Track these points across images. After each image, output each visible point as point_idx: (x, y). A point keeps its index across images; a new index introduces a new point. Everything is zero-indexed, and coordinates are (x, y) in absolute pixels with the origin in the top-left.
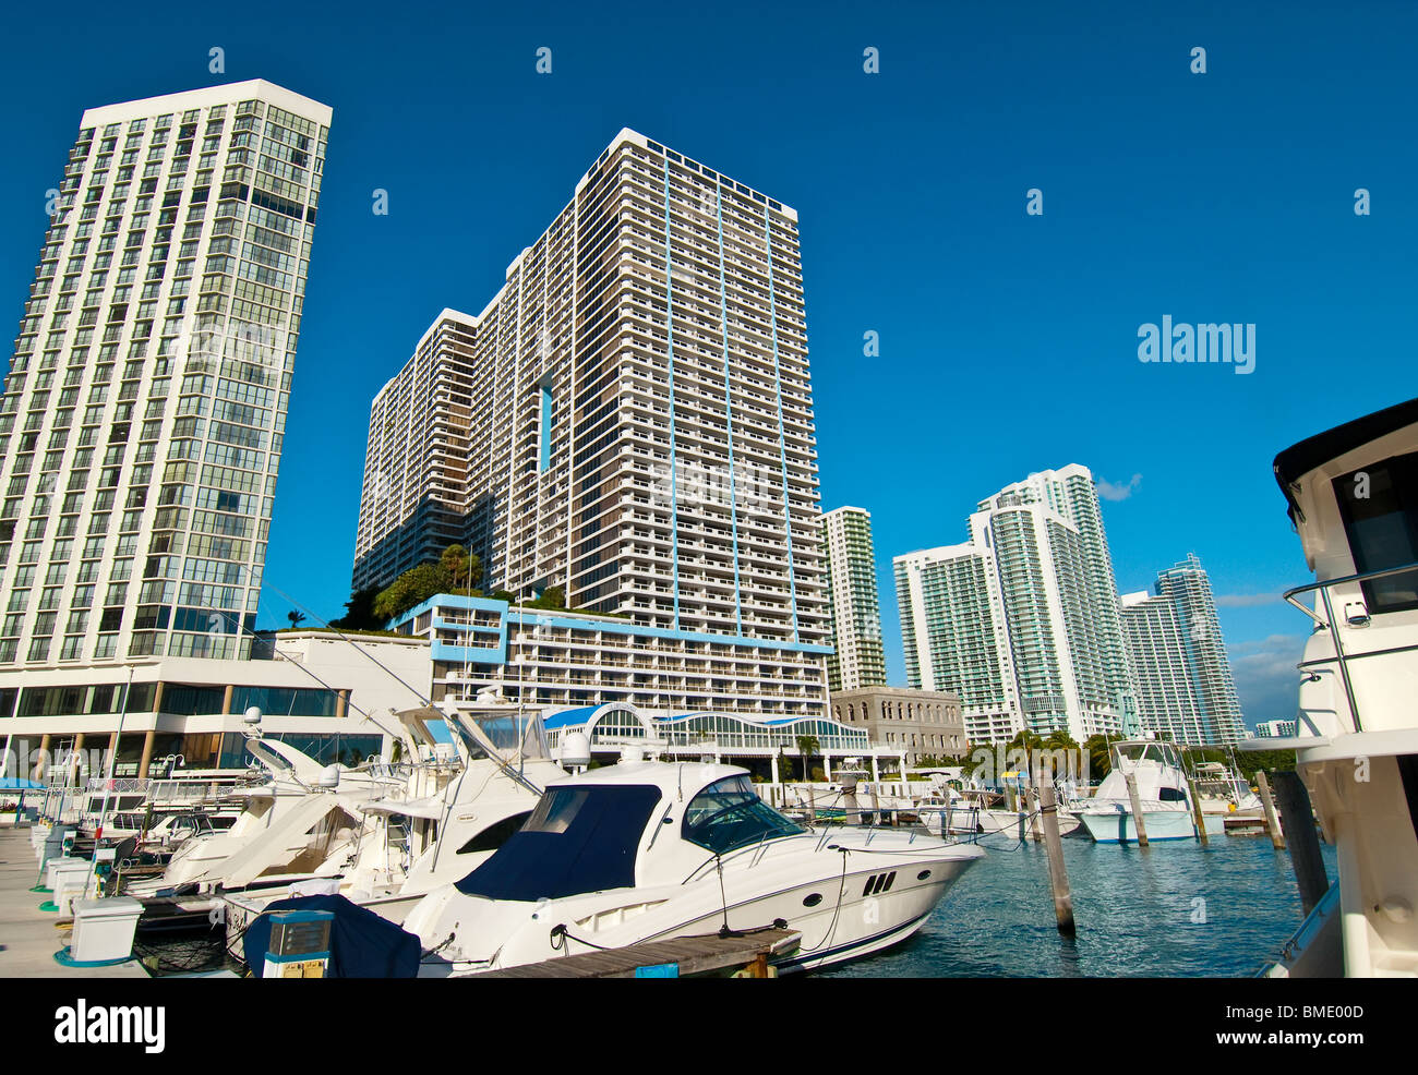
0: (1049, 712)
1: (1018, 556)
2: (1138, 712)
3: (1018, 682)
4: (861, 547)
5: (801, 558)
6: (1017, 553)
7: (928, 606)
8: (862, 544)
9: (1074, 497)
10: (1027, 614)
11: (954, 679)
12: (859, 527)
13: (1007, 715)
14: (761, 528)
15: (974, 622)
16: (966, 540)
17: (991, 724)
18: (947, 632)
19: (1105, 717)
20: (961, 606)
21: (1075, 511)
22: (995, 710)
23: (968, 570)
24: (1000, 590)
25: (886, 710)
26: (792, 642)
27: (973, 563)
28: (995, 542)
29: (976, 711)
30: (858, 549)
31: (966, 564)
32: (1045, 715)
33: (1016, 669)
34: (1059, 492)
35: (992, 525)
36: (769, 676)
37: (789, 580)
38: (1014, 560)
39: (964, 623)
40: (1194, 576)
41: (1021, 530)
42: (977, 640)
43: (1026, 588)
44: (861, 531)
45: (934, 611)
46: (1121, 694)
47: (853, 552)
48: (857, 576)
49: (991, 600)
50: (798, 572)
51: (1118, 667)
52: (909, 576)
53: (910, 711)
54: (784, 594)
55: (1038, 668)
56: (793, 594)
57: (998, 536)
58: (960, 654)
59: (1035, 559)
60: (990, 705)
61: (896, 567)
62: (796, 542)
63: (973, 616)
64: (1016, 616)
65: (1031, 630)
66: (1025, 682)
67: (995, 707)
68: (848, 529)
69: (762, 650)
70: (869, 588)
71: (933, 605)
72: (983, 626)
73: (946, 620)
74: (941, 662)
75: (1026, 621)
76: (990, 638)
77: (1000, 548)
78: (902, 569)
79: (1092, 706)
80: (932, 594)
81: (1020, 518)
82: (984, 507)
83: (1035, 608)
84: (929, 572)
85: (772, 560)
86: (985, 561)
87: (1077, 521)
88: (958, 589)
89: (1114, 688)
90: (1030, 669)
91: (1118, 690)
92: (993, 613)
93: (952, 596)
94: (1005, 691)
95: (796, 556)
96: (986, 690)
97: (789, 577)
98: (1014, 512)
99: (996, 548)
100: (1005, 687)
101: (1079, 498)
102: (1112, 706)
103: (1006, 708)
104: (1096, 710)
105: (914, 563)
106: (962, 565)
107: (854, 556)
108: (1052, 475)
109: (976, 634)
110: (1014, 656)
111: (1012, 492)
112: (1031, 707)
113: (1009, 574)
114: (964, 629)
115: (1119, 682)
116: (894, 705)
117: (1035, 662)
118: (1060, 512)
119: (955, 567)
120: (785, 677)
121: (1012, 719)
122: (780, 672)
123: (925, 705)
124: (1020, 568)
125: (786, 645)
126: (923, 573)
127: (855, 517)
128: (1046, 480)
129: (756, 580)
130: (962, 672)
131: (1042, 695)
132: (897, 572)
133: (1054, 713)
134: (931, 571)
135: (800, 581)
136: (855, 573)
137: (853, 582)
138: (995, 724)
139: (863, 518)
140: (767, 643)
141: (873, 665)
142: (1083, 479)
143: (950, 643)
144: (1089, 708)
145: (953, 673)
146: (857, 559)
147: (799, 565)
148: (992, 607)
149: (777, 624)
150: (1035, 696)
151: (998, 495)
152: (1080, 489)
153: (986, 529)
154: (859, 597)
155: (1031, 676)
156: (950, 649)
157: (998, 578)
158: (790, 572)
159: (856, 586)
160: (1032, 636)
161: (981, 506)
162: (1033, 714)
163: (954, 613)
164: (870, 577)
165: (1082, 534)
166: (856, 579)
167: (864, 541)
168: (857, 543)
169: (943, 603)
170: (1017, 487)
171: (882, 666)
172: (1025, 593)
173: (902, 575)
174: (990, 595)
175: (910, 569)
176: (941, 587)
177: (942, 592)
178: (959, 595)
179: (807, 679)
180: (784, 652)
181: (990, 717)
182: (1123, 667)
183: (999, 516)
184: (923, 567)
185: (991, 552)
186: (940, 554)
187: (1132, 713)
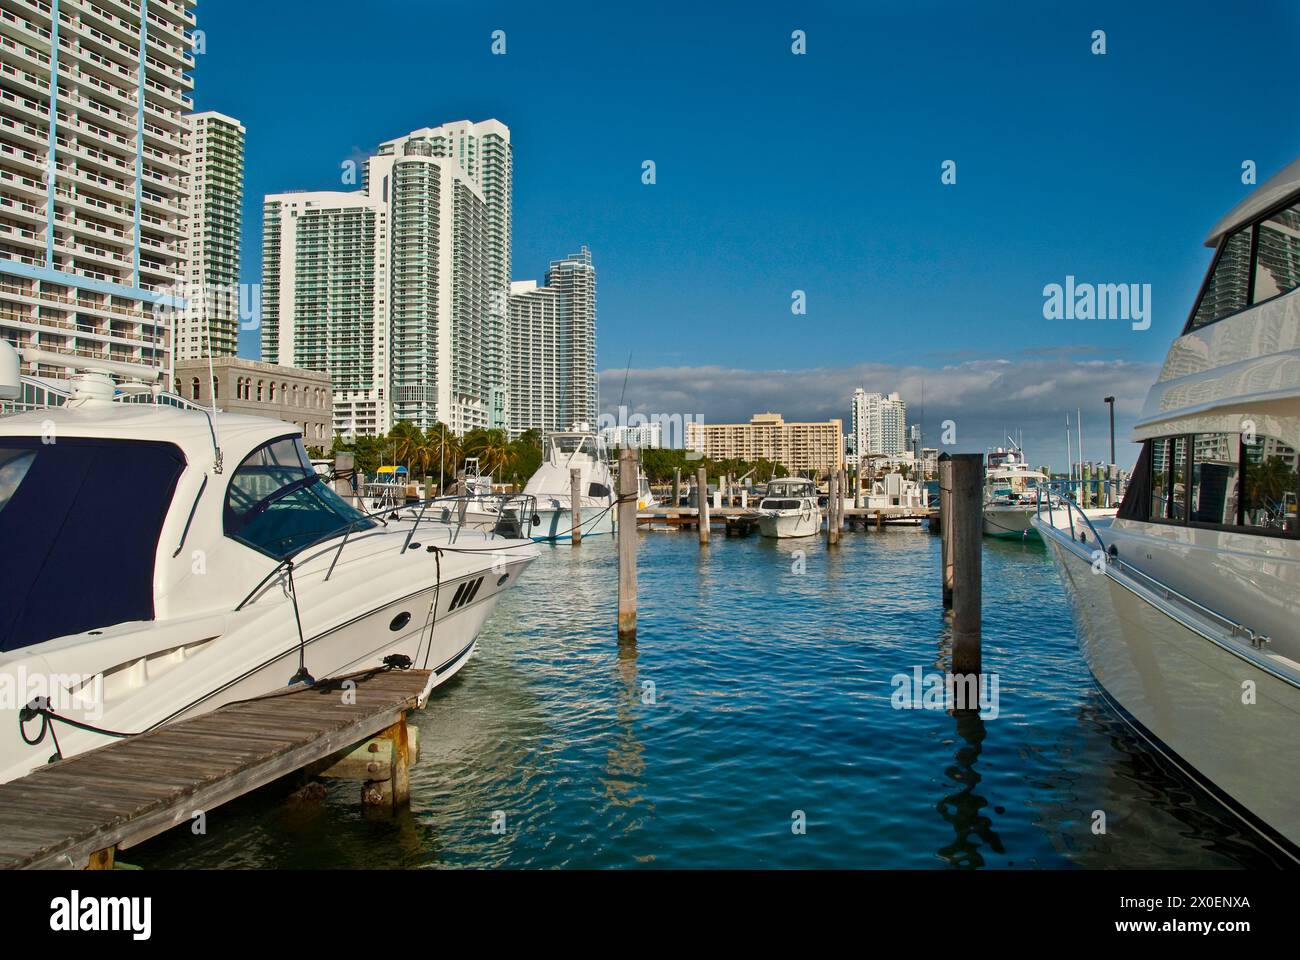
0: (419, 404)
1: (417, 219)
2: (506, 410)
3: (392, 367)
4: (227, 173)
5: (154, 169)
6: (415, 215)
7: (300, 265)
8: (229, 169)
9: (488, 159)
10: (415, 289)
11: (319, 358)
12: (228, 145)
13: (373, 404)
14: (97, 112)
15: (353, 291)
16: (360, 189)
17: (354, 414)
18: (319, 299)
19: (475, 412)
20: (340, 270)
21: (485, 176)
22: (361, 398)
23: (357, 224)
24: (389, 256)
25: (243, 388)
26: (130, 286)
27: (364, 218)
28: (394, 197)
29: (339, 398)
30: (223, 175)
31: (354, 219)
32: (414, 407)
33: (392, 352)
34: (473, 150)
35: (394, 175)
36: (90, 331)
37: (132, 196)
38: (412, 222)
39: (340, 292)
40: (583, 272)
41: (426, 187)
42: (353, 313)
43: (419, 257)
44: (230, 150)
45: (307, 272)
46: (494, 388)
47: (215, 178)
48: (216, 212)
49: (377, 267)
50: (148, 189)
51: (496, 359)
52: (283, 223)
53: (271, 391)
54: (123, 216)
55: (416, 353)
56: (136, 220)
57: (399, 190)
58: (330, 328)
59: (434, 225)
60: (356, 392)
61: (267, 208)
62: (149, 144)
63: (353, 284)
64: (403, 291)
65: (416, 308)
66: (399, 368)
67: (361, 395)
68: (212, 144)
69: (83, 293)
70: (230, 229)
71: (307, 264)
72: (362, 297)
73: (320, 285)
74: (306, 337)
75: (412, 297)
76: (368, 313)
77: (398, 205)
78: (275, 212)
79: (464, 401)
80: (307, 250)
81: (426, 172)
82: (387, 150)
83: (425, 283)
84: (308, 221)
85: (111, 163)
86: (378, 218)
87: (485, 189)
88: (341, 248)
89: (488, 382)
90: (407, 354)
91: (491, 385)
92: (377, 283)
93: (331, 256)
94: (376, 377)
95: (146, 164)
96: (354, 375)
97: (133, 193)
98: (423, 164)
99: (394, 204)
100: (376, 372)
101: (493, 161)
102: (482, 401)
103: (373, 396)
104: (467, 403)
105: (291, 206)
106: (351, 217)
107: (216, 183)
108: (470, 128)
109: (353, 306)
110: (392, 337)
111: (422, 139)
112: (400, 397)
113: (403, 238)
114: (340, 299)
115: (494, 376)
116: (253, 383)
117: (414, 346)
118: (470, 174)
119: (341, 219)
120: (114, 334)
121: (378, 409)
122: (107, 326)
123: (290, 385)
124: (417, 233)
125: (120, 290)
126: (301, 222)
127: (224, 129)
128: (462, 132)
129: (82, 190)
130: (330, 350)
131: (415, 384)
132: (267, 216)
133: (424, 404)
134: (311, 221)
135: (150, 202)
136: (214, 206)
137: (210, 219)
138: (358, 413)
139: (235, 133)
140: (92, 284)
141: (223, 331)
142: (501, 140)
143: (320, 314)
144: (460, 402)
145: (319, 350)
146: (219, 189)
147: (150, 179)
148: (377, 276)
149: (108, 258)
150: (407, 384)
151: (405, 139)
152: (496, 151)
153: (386, 179)
154: (215, 240)
155: (407, 362)
156: (319, 321)
157: (390, 241)
158: (136, 186)
159: (213, 225)
160: (416, 316)
161: (383, 148)
162: (402, 404)
163: (331, 277)
164: (233, 216)
165: (488, 204)
166: (214, 216)
167: (232, 165)
168: (223, 166)
169: (320, 264)
170: (429, 133)
171: (234, 334)
172: (416, 263)
173: (273, 220)
174: (377, 261)
175: (285, 214)
176: (320, 242)
177: (320, 249)
178: (341, 256)
179: (145, 339)
180: (116, 300)
181: (354, 405)
182: (501, 360)
183: (405, 165)
184: (302, 213)
185: (387, 208)
186: (326, 200)
187: (501, 410)
